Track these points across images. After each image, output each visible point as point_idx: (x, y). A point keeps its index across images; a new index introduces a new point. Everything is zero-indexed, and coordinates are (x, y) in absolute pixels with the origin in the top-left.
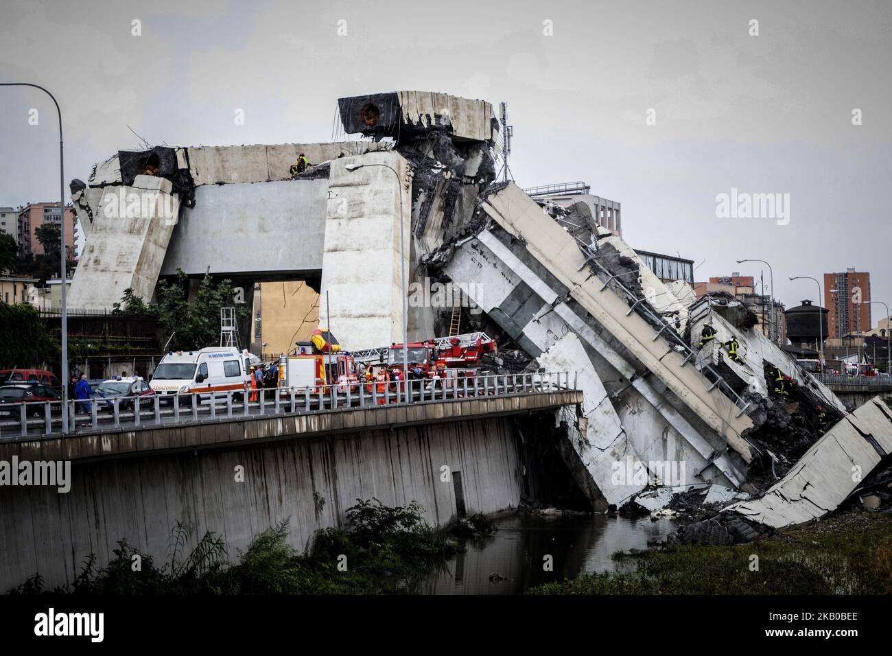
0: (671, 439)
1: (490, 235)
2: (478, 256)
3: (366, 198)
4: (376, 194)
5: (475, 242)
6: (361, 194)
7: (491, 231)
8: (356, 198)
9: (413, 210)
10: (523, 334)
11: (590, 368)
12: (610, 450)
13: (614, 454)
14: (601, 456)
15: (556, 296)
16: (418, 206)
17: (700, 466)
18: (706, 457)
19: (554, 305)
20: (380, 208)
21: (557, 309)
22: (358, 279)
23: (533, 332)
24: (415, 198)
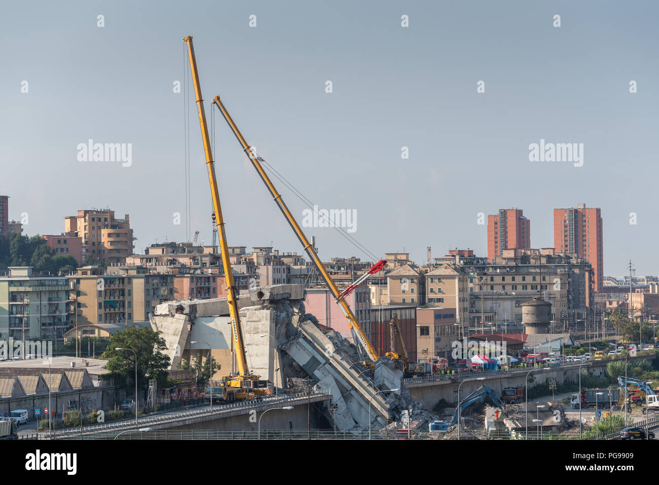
0: (363, 410)
1: (302, 339)
2: (298, 346)
3: (260, 326)
4: (263, 325)
5: (297, 341)
6: (258, 325)
7: (303, 338)
8: (257, 326)
9: (276, 330)
10: (314, 374)
11: (336, 387)
12: (342, 415)
13: (343, 416)
14: (339, 416)
15: (325, 361)
16: (277, 328)
17: (373, 420)
18: (375, 417)
19: (324, 364)
20: (264, 330)
21: (325, 366)
22: (257, 355)
23: (317, 373)
24: (276, 326)
